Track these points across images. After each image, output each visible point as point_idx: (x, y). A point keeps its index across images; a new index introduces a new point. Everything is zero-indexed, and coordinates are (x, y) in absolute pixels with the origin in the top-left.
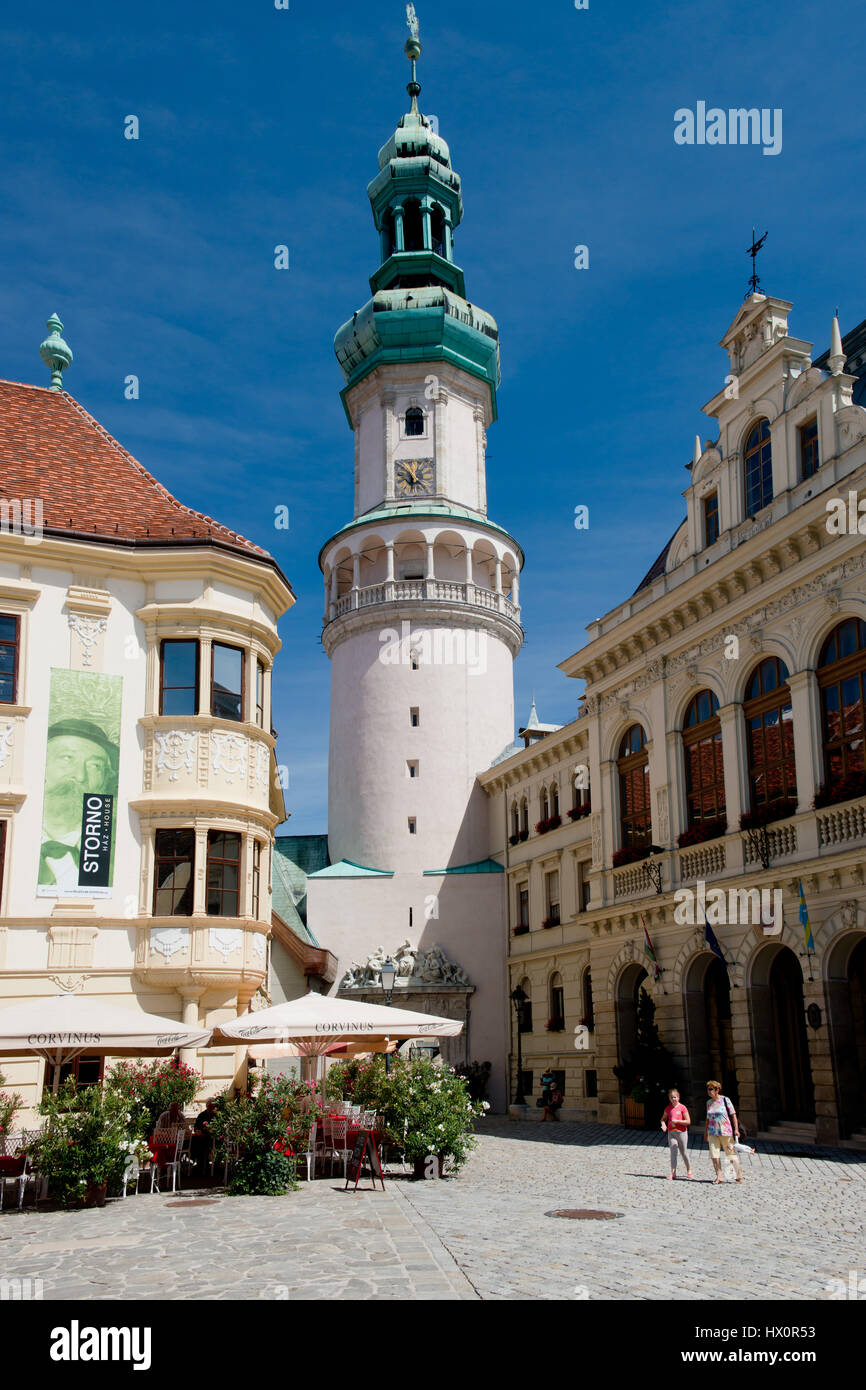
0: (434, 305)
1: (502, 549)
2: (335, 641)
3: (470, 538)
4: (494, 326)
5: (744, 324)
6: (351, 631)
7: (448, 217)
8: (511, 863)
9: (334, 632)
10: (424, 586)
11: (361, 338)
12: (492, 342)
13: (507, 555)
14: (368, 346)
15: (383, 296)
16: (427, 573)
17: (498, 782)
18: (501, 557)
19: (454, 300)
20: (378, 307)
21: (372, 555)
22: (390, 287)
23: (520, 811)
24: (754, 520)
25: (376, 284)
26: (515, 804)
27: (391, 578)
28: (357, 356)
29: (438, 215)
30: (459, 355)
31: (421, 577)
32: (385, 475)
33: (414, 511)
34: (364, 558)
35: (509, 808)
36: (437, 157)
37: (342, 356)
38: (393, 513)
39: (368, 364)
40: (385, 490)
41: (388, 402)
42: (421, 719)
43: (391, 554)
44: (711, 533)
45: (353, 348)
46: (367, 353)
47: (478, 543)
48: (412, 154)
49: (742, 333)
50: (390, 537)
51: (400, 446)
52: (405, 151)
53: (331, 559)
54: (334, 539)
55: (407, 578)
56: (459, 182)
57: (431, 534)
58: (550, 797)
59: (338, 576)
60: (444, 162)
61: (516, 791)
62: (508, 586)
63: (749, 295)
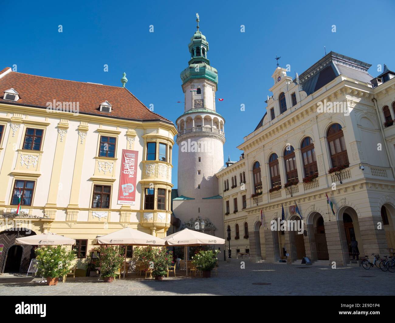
0: (203, 67)
1: (220, 119)
2: (180, 141)
3: (212, 117)
4: (217, 71)
5: (276, 73)
6: (184, 139)
7: (206, 50)
8: (224, 196)
9: (179, 139)
10: (202, 128)
11: (187, 74)
12: (216, 74)
13: (221, 121)
14: (188, 75)
15: (192, 65)
16: (202, 125)
17: (221, 175)
18: (220, 121)
19: (208, 66)
20: (191, 68)
21: (189, 121)
22: (193, 63)
23: (226, 183)
24: (283, 114)
25: (190, 63)
26: (225, 181)
27: (194, 126)
28: (186, 77)
29: (203, 49)
30: (209, 77)
31: (201, 126)
32: (192, 103)
33: (199, 111)
34: (187, 122)
35: (224, 182)
36: (203, 39)
37: (182, 77)
38: (194, 111)
39: (188, 79)
40: (192, 106)
41: (193, 87)
42: (201, 160)
43: (194, 121)
44: (273, 117)
45: (185, 76)
46: (188, 77)
47: (215, 118)
48: (198, 39)
49: (276, 75)
50: (193, 116)
51: (196, 97)
52: (196, 38)
53: (179, 122)
54: (180, 117)
55: (197, 126)
56: (208, 43)
57: (203, 116)
58: (234, 179)
59: (181, 126)
60: (205, 40)
61: (225, 178)
62: (222, 128)
63: (277, 67)
